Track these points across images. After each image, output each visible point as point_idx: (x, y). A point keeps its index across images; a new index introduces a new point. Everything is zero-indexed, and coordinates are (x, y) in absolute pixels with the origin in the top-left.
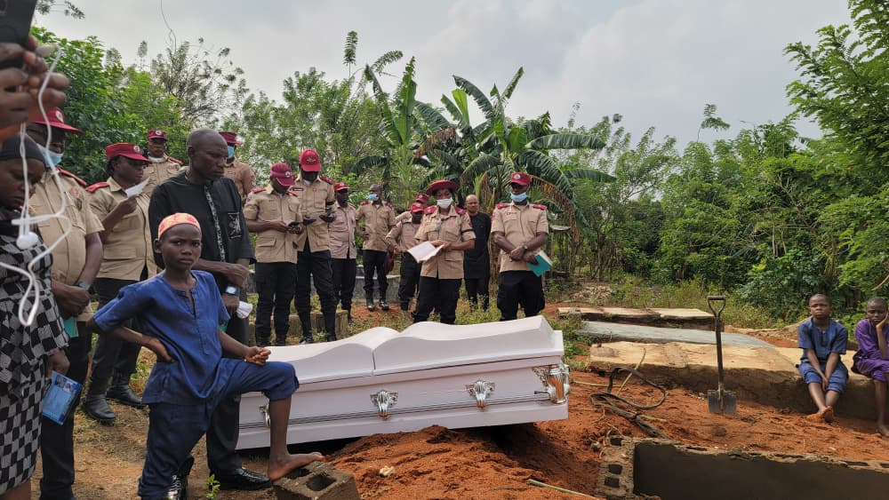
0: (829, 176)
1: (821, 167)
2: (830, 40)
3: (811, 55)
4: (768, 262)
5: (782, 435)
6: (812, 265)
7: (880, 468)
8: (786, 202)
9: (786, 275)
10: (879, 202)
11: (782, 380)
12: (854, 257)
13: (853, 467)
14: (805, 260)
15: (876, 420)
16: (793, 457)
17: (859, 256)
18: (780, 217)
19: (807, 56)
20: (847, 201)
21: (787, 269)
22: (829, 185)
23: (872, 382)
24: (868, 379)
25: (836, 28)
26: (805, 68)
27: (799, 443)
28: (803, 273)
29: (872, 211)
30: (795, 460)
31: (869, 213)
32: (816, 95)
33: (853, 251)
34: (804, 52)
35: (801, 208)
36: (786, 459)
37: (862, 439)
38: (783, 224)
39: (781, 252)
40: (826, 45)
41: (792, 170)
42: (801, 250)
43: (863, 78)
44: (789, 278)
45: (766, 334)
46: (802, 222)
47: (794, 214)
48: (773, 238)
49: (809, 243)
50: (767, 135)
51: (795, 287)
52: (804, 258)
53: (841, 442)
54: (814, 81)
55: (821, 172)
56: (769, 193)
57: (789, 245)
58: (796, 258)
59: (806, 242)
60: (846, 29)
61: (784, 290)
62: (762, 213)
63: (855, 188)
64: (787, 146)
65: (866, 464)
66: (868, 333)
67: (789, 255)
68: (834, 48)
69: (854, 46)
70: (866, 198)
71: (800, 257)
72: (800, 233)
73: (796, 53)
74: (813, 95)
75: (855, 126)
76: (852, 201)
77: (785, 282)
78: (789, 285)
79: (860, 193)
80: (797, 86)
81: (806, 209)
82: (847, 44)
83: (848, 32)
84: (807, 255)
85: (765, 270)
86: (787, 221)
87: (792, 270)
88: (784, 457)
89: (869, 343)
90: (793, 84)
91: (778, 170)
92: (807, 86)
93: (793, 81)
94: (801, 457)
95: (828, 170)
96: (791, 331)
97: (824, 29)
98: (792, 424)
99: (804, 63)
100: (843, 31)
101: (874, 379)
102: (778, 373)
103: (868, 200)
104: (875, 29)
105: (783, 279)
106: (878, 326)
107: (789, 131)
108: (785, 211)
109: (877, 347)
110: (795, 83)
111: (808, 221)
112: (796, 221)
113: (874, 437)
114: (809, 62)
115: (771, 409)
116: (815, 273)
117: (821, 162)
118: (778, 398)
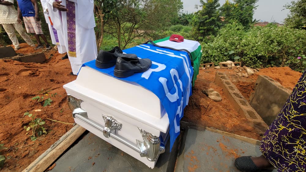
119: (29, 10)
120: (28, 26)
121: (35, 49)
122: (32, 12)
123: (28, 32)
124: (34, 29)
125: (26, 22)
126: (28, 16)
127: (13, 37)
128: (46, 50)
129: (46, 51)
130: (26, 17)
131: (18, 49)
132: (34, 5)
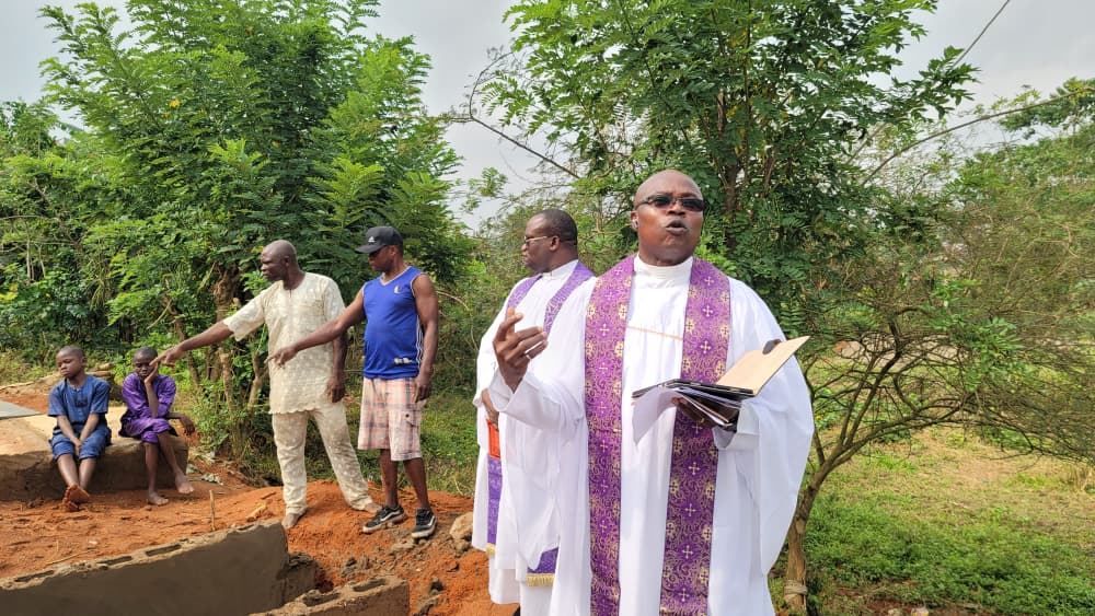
0: (95, 189)
1: (85, 176)
2: (93, 21)
3: (73, 29)
4: (20, 288)
5: (28, 542)
6: (80, 293)
7: (145, 558)
8: (43, 210)
9: (44, 305)
10: (153, 227)
11: (31, 463)
12: (126, 288)
13: (113, 567)
14: (71, 285)
15: (147, 488)
16: (39, 576)
17: (133, 287)
18: (37, 228)
19: (68, 29)
20: (116, 224)
21: (47, 297)
22: (94, 201)
23: (142, 445)
24: (138, 442)
25: (101, 9)
26: (66, 43)
27: (50, 546)
28: (67, 302)
29: (146, 236)
30: (43, 579)
31: (142, 238)
32: (77, 83)
33: (124, 281)
34: (65, 23)
35: (64, 219)
36: (30, 583)
37: (128, 519)
38: (40, 236)
39: (38, 274)
40: (88, 26)
41: (48, 176)
42: (64, 272)
43: (133, 79)
44: (49, 309)
45: (15, 390)
46: (65, 237)
47: (55, 225)
48: (27, 255)
49: (74, 264)
50: (17, 115)
51: (56, 322)
52: (68, 282)
53: (104, 530)
54: (76, 64)
55: (85, 183)
56: (21, 196)
57: (50, 265)
58: (58, 283)
59: (71, 263)
60: (113, 13)
61: (43, 325)
62: (12, 220)
63: (127, 206)
64: (45, 137)
65: (129, 558)
66: (137, 390)
67: (49, 278)
68: (98, 33)
69: (122, 36)
70: (139, 221)
71: (63, 281)
72: (62, 251)
73: (55, 21)
74: (73, 81)
75: (126, 133)
76: (123, 224)
77: (44, 315)
78: (49, 318)
79: (133, 212)
80: (53, 64)
81: (70, 221)
82: (115, 32)
83: (115, 18)
84: (72, 279)
85: (16, 299)
86: (46, 233)
87: (53, 297)
88: (26, 579)
89: (138, 400)
90: (48, 61)
91: (29, 175)
92: (67, 68)
93: (49, 57)
94: (51, 572)
95: (93, 181)
96: (49, 382)
97: (86, 6)
98: (42, 523)
99: (64, 38)
100: (109, 15)
101: (144, 441)
102: (26, 456)
103: (141, 223)
104: (148, 18)
105: (41, 311)
106: (146, 381)
107: (46, 117)
108: (43, 220)
109: (147, 404)
110: (51, 61)
111: (73, 235)
112: (58, 236)
113: (142, 512)
114: (70, 38)
115: (16, 504)
116: (83, 302)
117: (85, 169)
118: (26, 488)
119: (397, 352)
120: (372, 418)
121: (365, 529)
122: (406, 361)
123: (359, 447)
124: (393, 435)
125: (368, 403)
126: (386, 377)
127: (291, 462)
128: (410, 544)
129: (410, 550)
130: (378, 382)
131: (298, 518)
132: (423, 329)
